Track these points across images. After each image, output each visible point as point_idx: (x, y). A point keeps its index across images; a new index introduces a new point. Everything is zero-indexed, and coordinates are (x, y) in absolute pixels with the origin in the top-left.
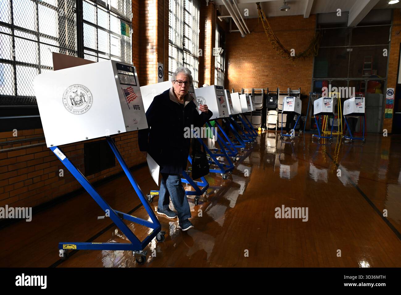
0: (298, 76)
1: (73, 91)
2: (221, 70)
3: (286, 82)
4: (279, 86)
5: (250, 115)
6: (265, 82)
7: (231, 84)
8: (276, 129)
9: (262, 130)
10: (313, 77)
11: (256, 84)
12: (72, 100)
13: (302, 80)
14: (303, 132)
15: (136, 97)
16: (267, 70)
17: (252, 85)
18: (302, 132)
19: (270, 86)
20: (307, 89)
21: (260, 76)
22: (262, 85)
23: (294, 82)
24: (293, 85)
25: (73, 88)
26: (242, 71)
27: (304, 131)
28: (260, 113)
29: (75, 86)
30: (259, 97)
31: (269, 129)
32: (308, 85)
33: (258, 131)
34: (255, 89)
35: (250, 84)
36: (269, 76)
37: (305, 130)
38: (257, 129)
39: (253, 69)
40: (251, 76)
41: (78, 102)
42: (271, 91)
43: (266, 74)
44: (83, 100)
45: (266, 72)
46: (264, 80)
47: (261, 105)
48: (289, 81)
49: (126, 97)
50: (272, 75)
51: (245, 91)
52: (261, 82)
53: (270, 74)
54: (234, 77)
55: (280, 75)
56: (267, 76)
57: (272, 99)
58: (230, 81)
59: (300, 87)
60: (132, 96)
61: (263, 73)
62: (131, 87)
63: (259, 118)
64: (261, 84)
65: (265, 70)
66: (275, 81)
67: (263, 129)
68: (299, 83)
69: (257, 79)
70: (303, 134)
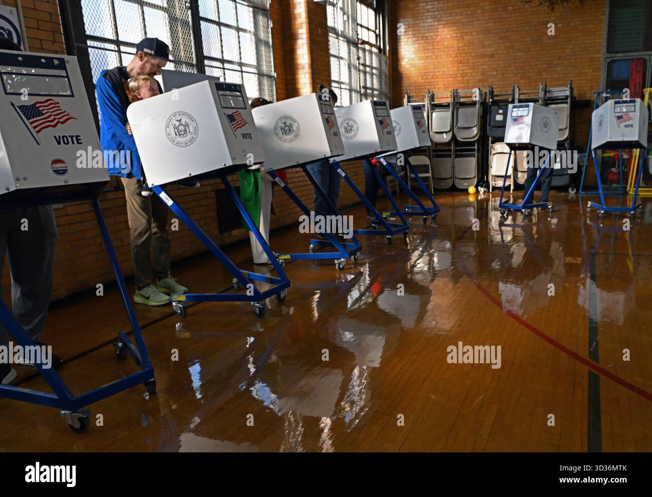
0: (568, 51)
1: (177, 119)
2: (379, 48)
3: (539, 69)
4: (522, 81)
5: (450, 156)
6: (489, 73)
7: (406, 83)
8: (512, 188)
9: (477, 192)
10: (605, 50)
11: (465, 78)
12: (176, 130)
13: (578, 60)
14: (577, 192)
15: (246, 123)
16: (490, 42)
17: (456, 82)
18: (575, 193)
19: (499, 81)
20: (589, 85)
21: (474, 59)
22: (479, 81)
23: (558, 69)
24: (555, 76)
25: (177, 116)
26: (431, 47)
27: (580, 192)
28: (474, 150)
29: (179, 113)
30: (470, 110)
31: (494, 188)
32: (593, 74)
33: (468, 194)
34: (461, 92)
35: (452, 79)
36: (496, 56)
37: (583, 186)
38: (466, 190)
39: (456, 42)
40: (452, 59)
41: (182, 133)
42: (503, 93)
43: (489, 51)
44: (188, 131)
45: (490, 46)
46: (485, 67)
47: (475, 131)
48: (546, 66)
49: (231, 124)
50: (504, 52)
51: (435, 97)
52: (477, 73)
53: (500, 52)
54: (414, 65)
55: (523, 52)
56: (492, 56)
57: (500, 114)
58: (404, 76)
59: (571, 79)
60: (239, 123)
61: (482, 50)
62: (237, 111)
63: (472, 163)
64: (478, 77)
65: (485, 43)
66: (513, 68)
67: (482, 190)
68: (571, 68)
69: (468, 66)
70: (577, 197)
